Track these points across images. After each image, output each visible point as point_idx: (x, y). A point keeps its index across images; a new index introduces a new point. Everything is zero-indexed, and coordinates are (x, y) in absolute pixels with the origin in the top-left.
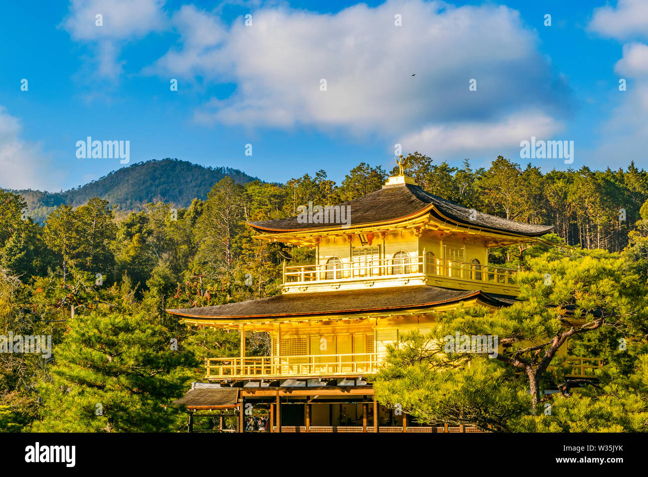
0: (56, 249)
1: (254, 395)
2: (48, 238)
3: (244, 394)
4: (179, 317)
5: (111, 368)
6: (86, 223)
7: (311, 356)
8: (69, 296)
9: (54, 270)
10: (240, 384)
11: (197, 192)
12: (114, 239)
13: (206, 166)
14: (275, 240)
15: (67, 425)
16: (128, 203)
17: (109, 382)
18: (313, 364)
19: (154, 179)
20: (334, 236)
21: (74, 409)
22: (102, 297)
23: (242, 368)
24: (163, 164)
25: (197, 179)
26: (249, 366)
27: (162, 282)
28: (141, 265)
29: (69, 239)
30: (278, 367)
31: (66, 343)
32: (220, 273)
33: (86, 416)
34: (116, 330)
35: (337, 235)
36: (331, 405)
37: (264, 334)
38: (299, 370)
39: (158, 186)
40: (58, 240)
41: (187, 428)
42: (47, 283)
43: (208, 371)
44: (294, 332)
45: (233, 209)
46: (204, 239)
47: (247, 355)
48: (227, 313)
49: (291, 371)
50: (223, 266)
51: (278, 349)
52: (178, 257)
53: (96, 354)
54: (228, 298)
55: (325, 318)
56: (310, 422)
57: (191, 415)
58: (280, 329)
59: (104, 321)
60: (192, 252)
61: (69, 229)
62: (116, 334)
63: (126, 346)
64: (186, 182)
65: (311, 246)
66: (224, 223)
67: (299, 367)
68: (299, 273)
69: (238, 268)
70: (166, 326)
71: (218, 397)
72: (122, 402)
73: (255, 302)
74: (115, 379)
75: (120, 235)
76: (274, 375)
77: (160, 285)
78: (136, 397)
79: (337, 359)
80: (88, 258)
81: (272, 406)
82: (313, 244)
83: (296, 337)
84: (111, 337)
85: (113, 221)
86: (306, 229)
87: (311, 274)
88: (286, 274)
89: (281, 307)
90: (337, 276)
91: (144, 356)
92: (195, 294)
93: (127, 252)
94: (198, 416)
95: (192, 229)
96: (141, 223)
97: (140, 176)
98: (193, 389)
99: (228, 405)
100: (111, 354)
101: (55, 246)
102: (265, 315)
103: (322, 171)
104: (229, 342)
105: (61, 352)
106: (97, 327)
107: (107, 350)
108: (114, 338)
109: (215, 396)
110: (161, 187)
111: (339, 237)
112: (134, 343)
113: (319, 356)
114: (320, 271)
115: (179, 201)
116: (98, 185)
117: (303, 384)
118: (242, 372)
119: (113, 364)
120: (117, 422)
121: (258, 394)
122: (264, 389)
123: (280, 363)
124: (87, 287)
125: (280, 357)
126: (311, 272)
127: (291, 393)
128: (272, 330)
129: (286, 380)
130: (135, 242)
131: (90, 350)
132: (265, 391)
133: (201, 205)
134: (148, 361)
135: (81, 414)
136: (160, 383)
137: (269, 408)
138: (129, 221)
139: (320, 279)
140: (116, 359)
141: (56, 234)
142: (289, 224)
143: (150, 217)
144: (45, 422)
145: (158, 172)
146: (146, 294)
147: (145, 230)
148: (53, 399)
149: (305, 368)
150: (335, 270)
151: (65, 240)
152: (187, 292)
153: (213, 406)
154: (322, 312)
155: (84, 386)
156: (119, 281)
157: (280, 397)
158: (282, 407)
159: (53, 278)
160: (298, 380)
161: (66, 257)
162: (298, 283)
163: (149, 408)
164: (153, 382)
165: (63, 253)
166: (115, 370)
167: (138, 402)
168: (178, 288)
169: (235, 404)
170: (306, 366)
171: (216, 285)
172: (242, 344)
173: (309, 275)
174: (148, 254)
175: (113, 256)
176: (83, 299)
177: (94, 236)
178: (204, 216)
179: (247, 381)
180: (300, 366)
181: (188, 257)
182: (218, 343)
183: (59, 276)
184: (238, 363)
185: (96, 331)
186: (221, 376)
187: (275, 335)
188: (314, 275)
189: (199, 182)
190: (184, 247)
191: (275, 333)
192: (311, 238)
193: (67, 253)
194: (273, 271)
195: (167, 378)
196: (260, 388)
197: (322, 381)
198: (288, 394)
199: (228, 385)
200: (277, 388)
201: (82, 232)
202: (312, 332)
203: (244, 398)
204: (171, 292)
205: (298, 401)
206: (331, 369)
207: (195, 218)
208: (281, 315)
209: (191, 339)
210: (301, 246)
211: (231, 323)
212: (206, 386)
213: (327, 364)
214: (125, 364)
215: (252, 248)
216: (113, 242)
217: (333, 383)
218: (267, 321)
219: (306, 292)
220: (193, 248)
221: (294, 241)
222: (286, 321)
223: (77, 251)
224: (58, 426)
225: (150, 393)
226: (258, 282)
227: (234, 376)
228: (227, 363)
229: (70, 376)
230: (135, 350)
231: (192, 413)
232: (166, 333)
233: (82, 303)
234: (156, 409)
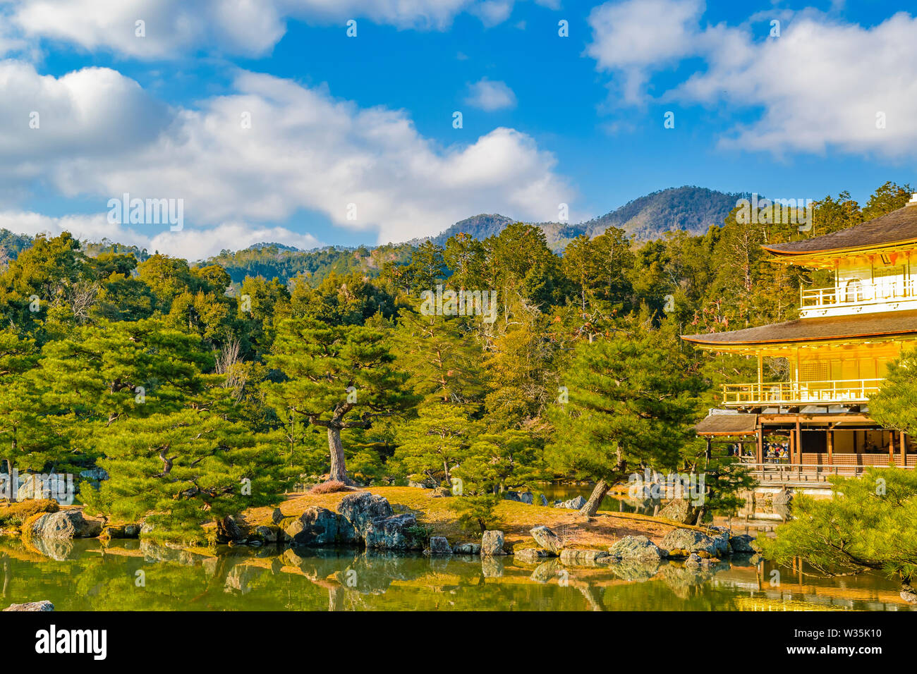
0: (574, 279)
1: (773, 421)
2: (567, 268)
3: (762, 420)
4: (694, 343)
5: (619, 392)
6: (603, 253)
7: (832, 381)
8: (586, 324)
9: (572, 299)
10: (758, 410)
11: (717, 218)
12: (632, 268)
13: (725, 192)
14: (791, 263)
15: (578, 448)
16: (647, 233)
17: (617, 406)
18: (834, 389)
19: (672, 207)
20: (854, 257)
21: (583, 433)
22: (619, 325)
23: (759, 394)
24: (681, 191)
25: (716, 205)
26: (766, 393)
27: (680, 309)
28: (659, 293)
29: (587, 268)
30: (797, 393)
31: (574, 368)
32: (739, 299)
33: (595, 440)
34: (624, 355)
35: (857, 256)
36: (855, 432)
37: (783, 360)
38: (819, 396)
39: (676, 214)
40: (577, 270)
41: (705, 454)
42: (565, 312)
43: (725, 398)
44: (814, 357)
45: (752, 234)
46: (722, 265)
47: (764, 381)
48: (742, 338)
49: (810, 397)
50: (742, 292)
51: (797, 375)
52: (696, 284)
53: (604, 379)
54: (747, 323)
55: (846, 342)
56: (833, 449)
57: (709, 442)
58: (798, 353)
59: (611, 346)
60: (711, 279)
61: (587, 259)
62: (624, 360)
63: (634, 371)
64: (705, 209)
65: (830, 268)
66: (742, 248)
67: (819, 394)
68: (817, 296)
69: (756, 294)
70: (684, 353)
71: (735, 423)
72: (630, 426)
73: (771, 327)
74: (623, 403)
75: (638, 264)
76: (794, 401)
77: (677, 312)
78: (644, 421)
79: (859, 384)
80: (606, 288)
81: (792, 433)
82: (832, 266)
83: (815, 362)
84: (618, 362)
85: (631, 249)
86: (824, 251)
87: (831, 298)
88: (804, 297)
89: (799, 331)
90: (858, 298)
91: (652, 381)
92: (713, 320)
93: (645, 281)
94: (717, 442)
95: (710, 255)
96: (658, 252)
97: (658, 205)
98: (710, 415)
99: (747, 432)
100: (618, 379)
101: (574, 276)
102: (782, 340)
103: (845, 192)
104: (748, 369)
105: (569, 378)
106: (604, 352)
107: (615, 375)
108: (622, 363)
109: (733, 423)
110: (680, 215)
111: (859, 258)
112: (642, 368)
113: (840, 381)
114: (840, 293)
115: (698, 229)
116: (616, 215)
117: (824, 410)
118: (759, 398)
119: (621, 389)
120: (626, 446)
121: (778, 420)
122: (783, 415)
123: (799, 388)
124: (604, 316)
125: (800, 382)
126: (831, 295)
127: (811, 419)
128: (791, 355)
129: (805, 406)
130: (653, 271)
131: (597, 375)
132: (785, 418)
133: (719, 231)
134: (656, 386)
135: (591, 439)
136: (668, 408)
137: (789, 435)
138: (647, 250)
139: (841, 302)
140: (624, 384)
141: (574, 264)
142: (806, 246)
143: (667, 245)
144: (556, 445)
145: (676, 200)
146: (663, 321)
147: (662, 258)
148: (563, 423)
149: (826, 394)
150: (855, 293)
151: (583, 269)
152: (705, 320)
153: (731, 433)
154: (842, 336)
155: (593, 410)
156: (637, 310)
157: (800, 423)
158: (803, 434)
159: (571, 307)
160: (818, 406)
161: (584, 287)
162: (817, 306)
163: (657, 433)
164: (662, 406)
165: (581, 283)
166: (622, 395)
167: (647, 426)
168: (695, 315)
169: (754, 430)
170: (827, 392)
171: (734, 311)
172: (759, 370)
173: (828, 298)
174: (666, 282)
175: (631, 285)
176: (600, 327)
177: (612, 265)
178: (722, 242)
179: (765, 407)
180: (821, 392)
181: (706, 284)
182: (737, 369)
183: (576, 305)
184: (756, 389)
185: (603, 356)
186: (738, 402)
187: (793, 360)
188: (834, 297)
189: (718, 209)
190: (702, 275)
191: (793, 358)
192: (830, 259)
193: (585, 283)
194: (793, 295)
195: (676, 402)
196: (779, 414)
197: (844, 407)
198: (808, 420)
199: (745, 411)
200: (797, 414)
201: (600, 261)
202: (832, 357)
203: (762, 424)
204: (689, 319)
205: (819, 427)
206: (853, 395)
207: (713, 244)
208: (799, 339)
209: (709, 365)
210: (819, 269)
211: (747, 349)
212: (724, 412)
213: (849, 389)
214: (633, 389)
215: (771, 273)
216: (631, 271)
217: (856, 409)
218: (785, 347)
219: (825, 315)
220: (711, 274)
221: (812, 264)
222: (805, 346)
223: (595, 280)
224: (569, 449)
225: (659, 417)
226: (778, 307)
227: (751, 402)
228: (745, 389)
229: (579, 400)
230: (642, 375)
231: (710, 439)
232: (684, 361)
233: (600, 331)
234: (665, 433)
